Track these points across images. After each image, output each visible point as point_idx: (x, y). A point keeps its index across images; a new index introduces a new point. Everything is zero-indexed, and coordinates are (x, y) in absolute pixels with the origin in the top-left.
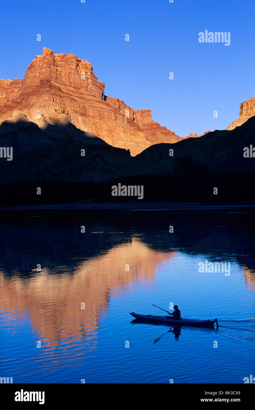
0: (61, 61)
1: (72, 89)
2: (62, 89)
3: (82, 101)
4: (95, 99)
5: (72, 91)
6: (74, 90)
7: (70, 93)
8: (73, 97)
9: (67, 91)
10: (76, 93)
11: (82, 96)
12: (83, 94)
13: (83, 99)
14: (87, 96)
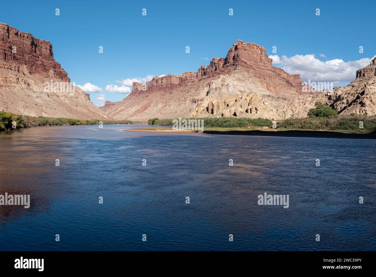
0: (247, 47)
1: (253, 63)
2: (247, 63)
3: (259, 69)
4: (266, 68)
5: (253, 64)
6: (255, 63)
7: (252, 65)
8: (254, 67)
9: (250, 64)
10: (255, 65)
11: (259, 66)
12: (259, 65)
13: (260, 68)
14: (262, 67)
